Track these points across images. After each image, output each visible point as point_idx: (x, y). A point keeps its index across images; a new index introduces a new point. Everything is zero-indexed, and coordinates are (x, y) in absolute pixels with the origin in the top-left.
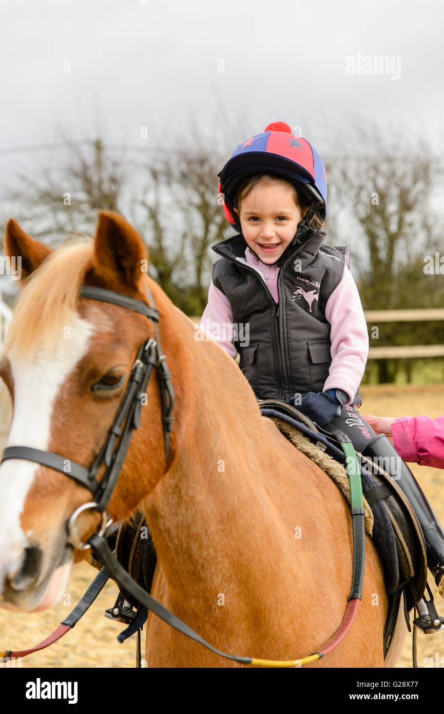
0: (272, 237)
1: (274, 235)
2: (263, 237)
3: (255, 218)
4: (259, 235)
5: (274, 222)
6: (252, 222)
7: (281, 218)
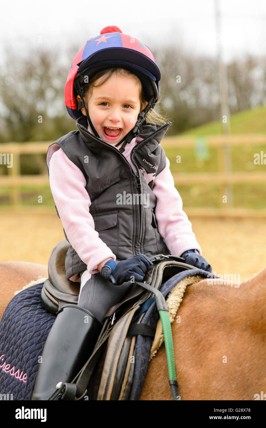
0: (119, 121)
1: (120, 119)
2: (111, 121)
3: (104, 104)
4: (107, 118)
5: (122, 108)
6: (101, 106)
7: (127, 106)
